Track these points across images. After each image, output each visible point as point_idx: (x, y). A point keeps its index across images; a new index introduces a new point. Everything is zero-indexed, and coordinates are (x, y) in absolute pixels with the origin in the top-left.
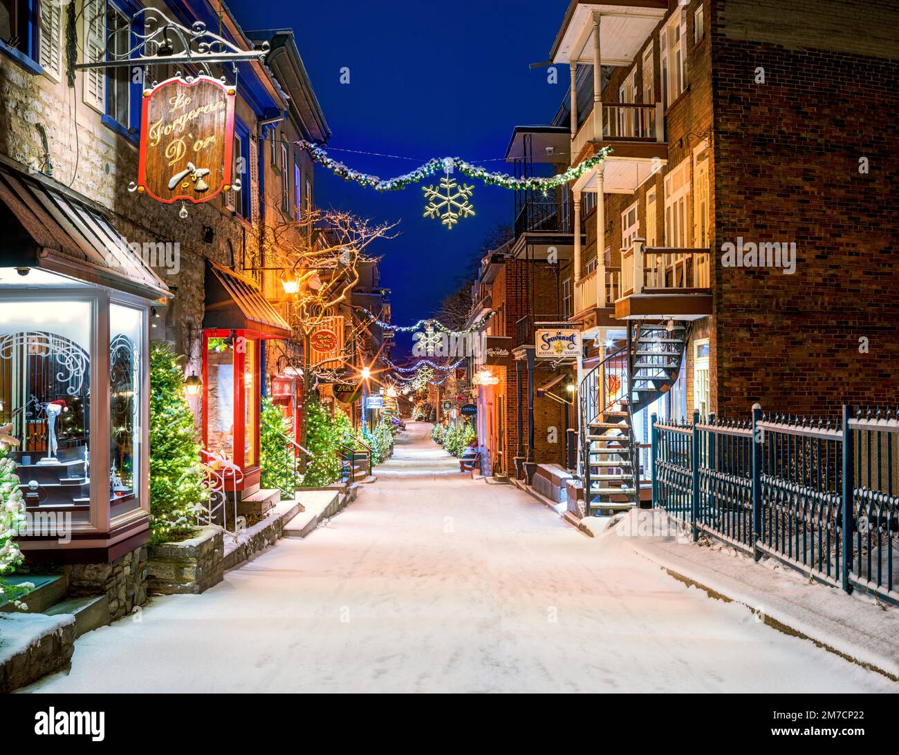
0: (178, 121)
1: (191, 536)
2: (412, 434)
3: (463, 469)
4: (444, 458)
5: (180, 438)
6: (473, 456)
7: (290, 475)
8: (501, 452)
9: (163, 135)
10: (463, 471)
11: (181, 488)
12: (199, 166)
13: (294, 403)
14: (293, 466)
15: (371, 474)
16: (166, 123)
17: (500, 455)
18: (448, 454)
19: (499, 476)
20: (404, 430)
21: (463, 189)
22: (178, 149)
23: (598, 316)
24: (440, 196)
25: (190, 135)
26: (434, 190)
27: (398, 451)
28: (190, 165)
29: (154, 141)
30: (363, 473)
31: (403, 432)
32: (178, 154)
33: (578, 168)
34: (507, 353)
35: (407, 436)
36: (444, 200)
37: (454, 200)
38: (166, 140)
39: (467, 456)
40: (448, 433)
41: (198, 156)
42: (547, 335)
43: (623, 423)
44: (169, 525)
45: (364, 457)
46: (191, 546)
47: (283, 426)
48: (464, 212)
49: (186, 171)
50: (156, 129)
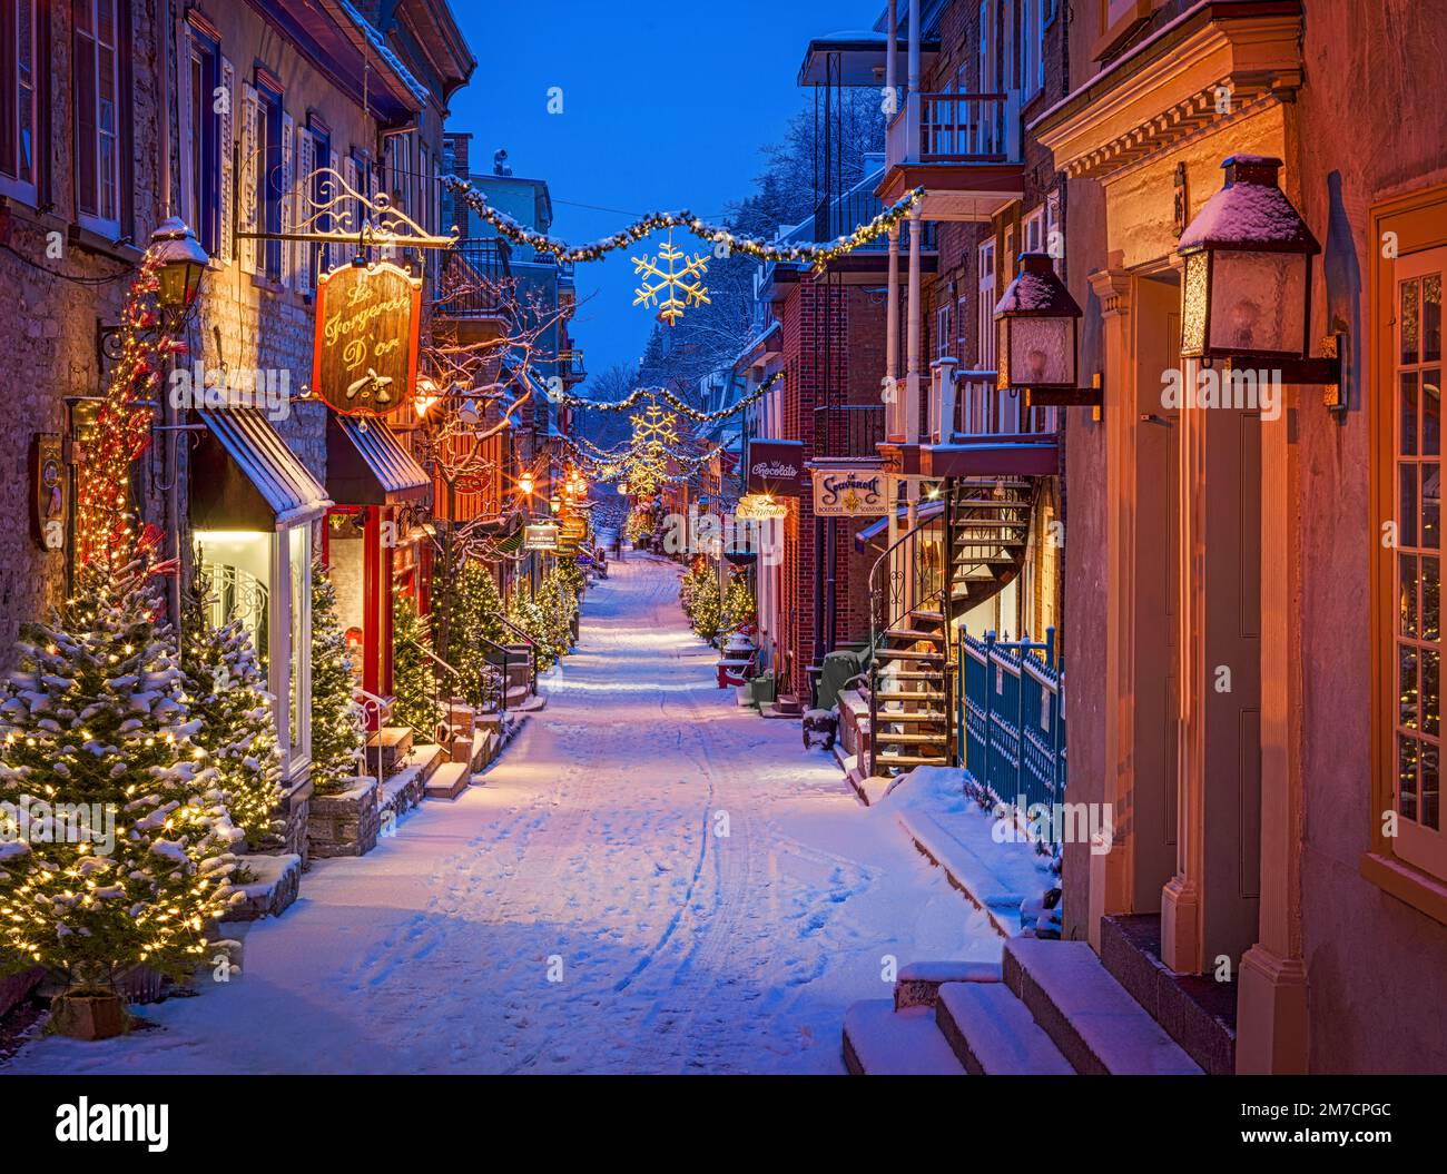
0: (357, 318)
1: (339, 789)
2: (620, 588)
3: (724, 681)
4: (690, 652)
5: (334, 670)
6: (745, 655)
7: (427, 705)
8: (791, 653)
9: (340, 333)
10: (723, 686)
11: (339, 730)
12: (380, 374)
13: (416, 577)
14: (432, 692)
15: (534, 692)
16: (343, 320)
17: (789, 660)
18: (703, 643)
19: (782, 701)
20: (604, 577)
21: (693, 261)
22: (356, 352)
23: (905, 457)
24: (657, 271)
25: (371, 337)
26: (649, 262)
27: (590, 631)
28: (371, 371)
29: (331, 339)
30: (521, 690)
31: (601, 583)
32: (358, 357)
33: (871, 227)
34: (794, 473)
35: (611, 593)
36: (664, 280)
37: (679, 279)
38: (343, 339)
39: (733, 655)
40: (703, 594)
41: (380, 363)
42: (833, 479)
43: (936, 633)
44: (327, 775)
45: (523, 658)
46: (352, 799)
47: (415, 629)
48: (694, 298)
49: (366, 379)
50: (332, 326)
